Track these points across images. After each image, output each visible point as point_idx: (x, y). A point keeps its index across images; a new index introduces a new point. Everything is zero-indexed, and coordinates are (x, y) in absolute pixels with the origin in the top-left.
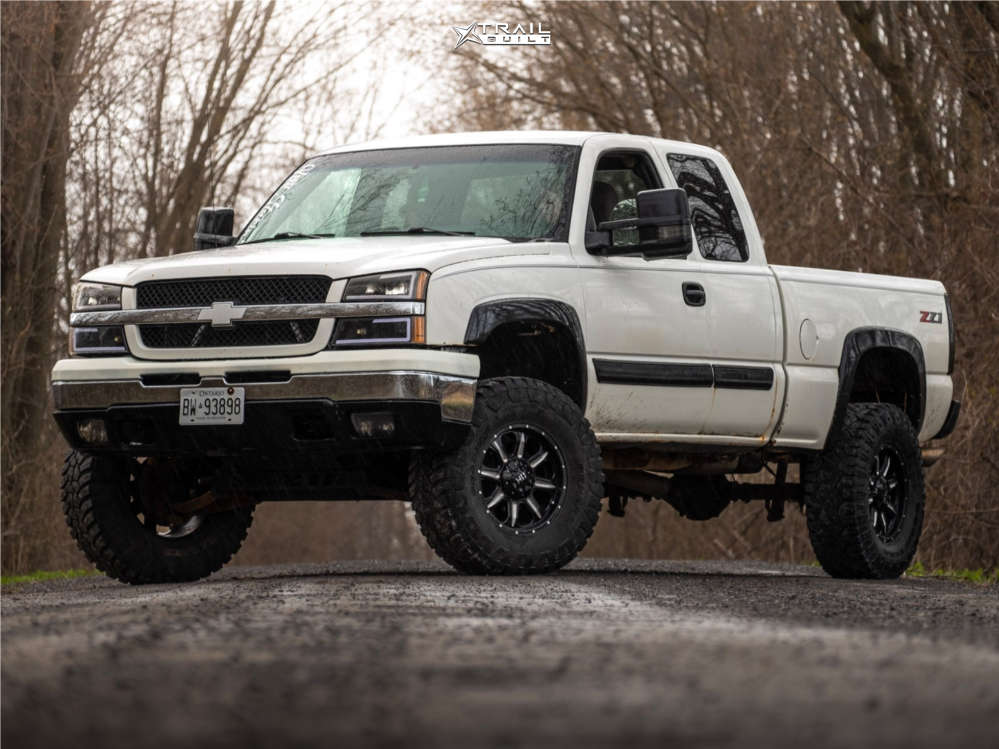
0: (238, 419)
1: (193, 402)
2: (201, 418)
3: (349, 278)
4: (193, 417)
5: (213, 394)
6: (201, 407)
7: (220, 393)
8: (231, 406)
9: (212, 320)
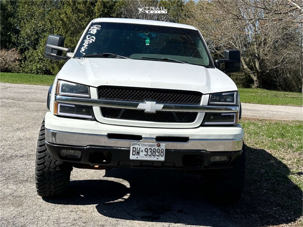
0: (162, 159)
1: (138, 149)
2: (142, 157)
3: (210, 94)
4: (138, 156)
5: (149, 145)
6: (142, 152)
7: (153, 146)
8: (159, 152)
9: (145, 109)
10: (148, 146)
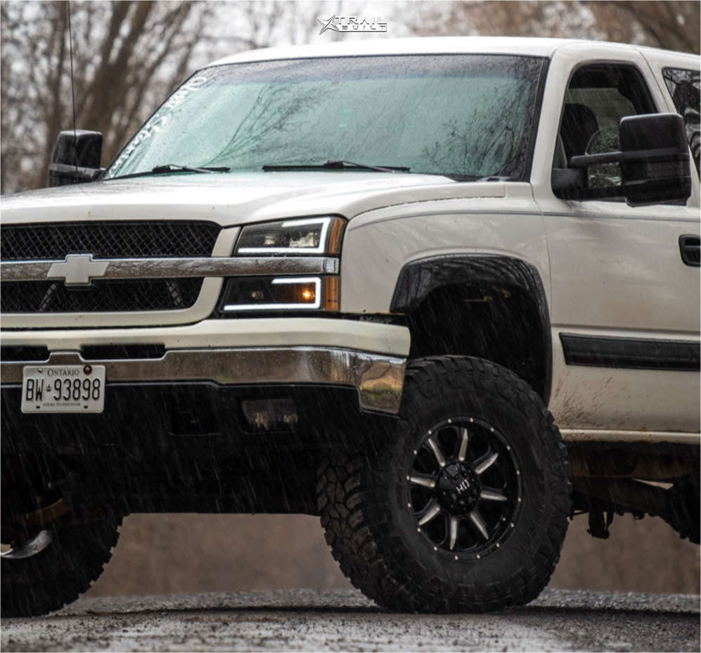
0: (97, 406)
1: (40, 384)
2: (49, 404)
3: (241, 226)
4: (39, 403)
5: (65, 373)
6: (49, 390)
7: (74, 373)
8: (89, 389)
9: (65, 278)
10: (62, 373)
